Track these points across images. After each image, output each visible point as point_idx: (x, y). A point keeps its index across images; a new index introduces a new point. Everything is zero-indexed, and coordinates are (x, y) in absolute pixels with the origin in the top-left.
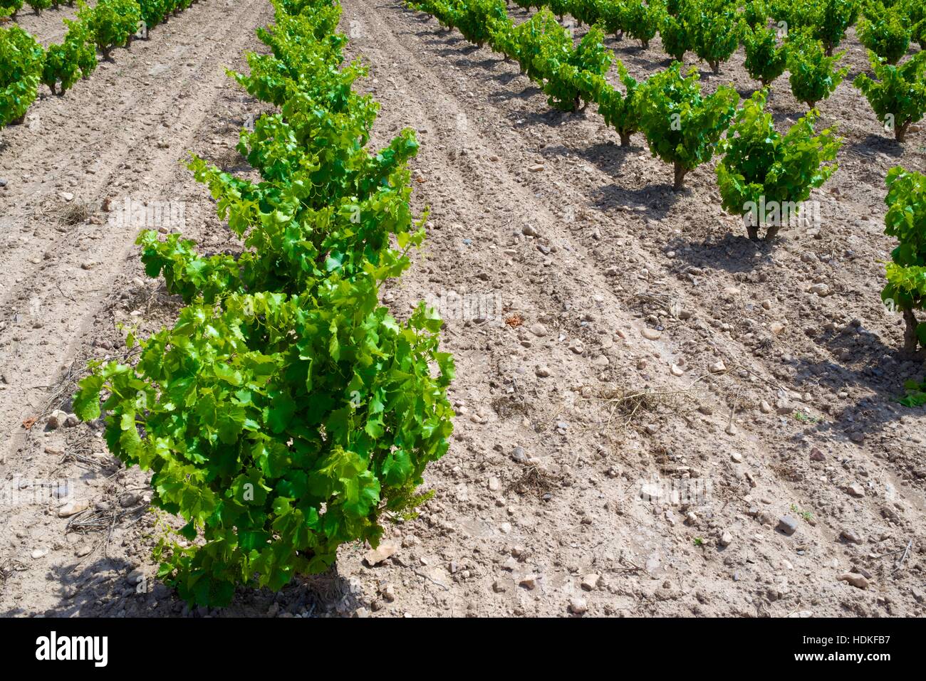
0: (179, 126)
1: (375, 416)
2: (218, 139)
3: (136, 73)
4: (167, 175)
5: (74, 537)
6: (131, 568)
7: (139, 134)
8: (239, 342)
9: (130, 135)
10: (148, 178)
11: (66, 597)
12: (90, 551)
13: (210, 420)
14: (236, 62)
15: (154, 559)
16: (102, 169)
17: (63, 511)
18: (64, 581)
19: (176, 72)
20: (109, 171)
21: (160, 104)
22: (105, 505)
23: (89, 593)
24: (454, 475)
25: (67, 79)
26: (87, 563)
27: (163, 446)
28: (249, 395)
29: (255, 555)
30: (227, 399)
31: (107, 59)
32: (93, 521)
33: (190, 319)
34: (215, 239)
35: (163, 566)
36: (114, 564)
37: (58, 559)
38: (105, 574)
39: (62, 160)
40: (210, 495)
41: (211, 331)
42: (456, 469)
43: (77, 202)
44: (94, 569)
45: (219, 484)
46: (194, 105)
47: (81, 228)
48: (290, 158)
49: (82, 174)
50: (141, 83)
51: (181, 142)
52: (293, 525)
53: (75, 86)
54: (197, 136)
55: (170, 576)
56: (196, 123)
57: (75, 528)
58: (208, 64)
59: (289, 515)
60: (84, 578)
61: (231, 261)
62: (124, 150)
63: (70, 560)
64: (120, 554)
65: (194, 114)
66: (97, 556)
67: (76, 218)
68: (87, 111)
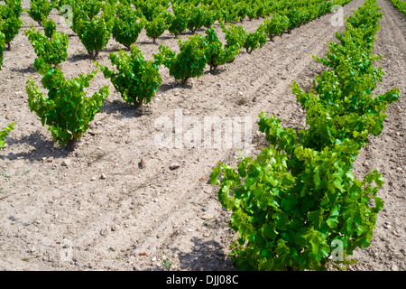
0: (293, 71)
1: (334, 217)
2: (307, 79)
3: (281, 47)
4: (282, 91)
5: (205, 228)
6: (221, 248)
7: (276, 72)
8: (284, 167)
9: (272, 72)
10: (274, 91)
11: (195, 250)
12: (209, 236)
13: (259, 198)
14: (325, 46)
15: (231, 248)
16: (257, 84)
17: (204, 217)
18: (196, 244)
19: (298, 48)
20: (260, 86)
21: (287, 61)
22: (219, 219)
23: (203, 252)
24: (374, 257)
25: (253, 47)
26: (206, 240)
27: (238, 202)
28: (278, 191)
29: (265, 260)
30: (268, 191)
31: (271, 40)
32: (213, 224)
33: (266, 153)
34: (294, 121)
35: (233, 252)
36: (216, 244)
37: (196, 234)
38: (211, 247)
39: (243, 79)
40: (251, 228)
41: (273, 160)
42: (376, 254)
43: (244, 96)
44: (208, 243)
45: (256, 225)
46: (302, 63)
47: (242, 107)
48: (333, 92)
49: (249, 85)
50: (282, 51)
51: (291, 78)
52: (284, 253)
53: (256, 50)
54: (299, 76)
55: (234, 256)
56: (300, 70)
57: (206, 225)
58: (313, 46)
59: (283, 248)
60: (203, 245)
61: (294, 132)
62: (268, 78)
63: (200, 237)
64: (219, 241)
65: (300, 67)
66: (210, 239)
67: (241, 102)
68: (258, 61)
